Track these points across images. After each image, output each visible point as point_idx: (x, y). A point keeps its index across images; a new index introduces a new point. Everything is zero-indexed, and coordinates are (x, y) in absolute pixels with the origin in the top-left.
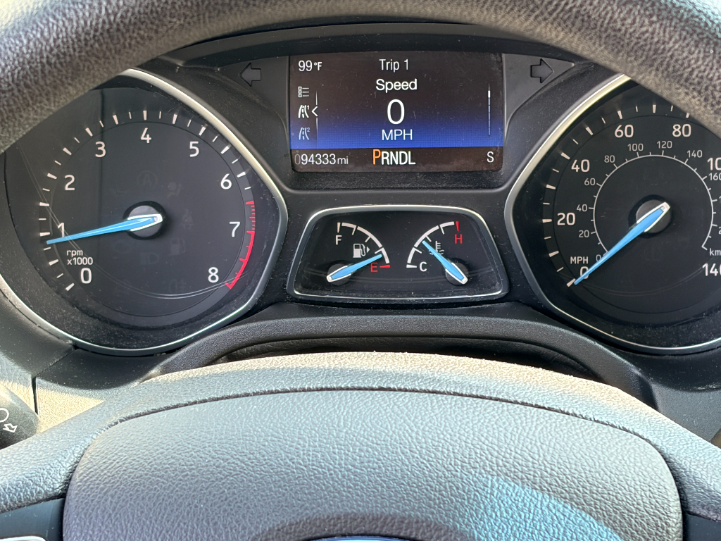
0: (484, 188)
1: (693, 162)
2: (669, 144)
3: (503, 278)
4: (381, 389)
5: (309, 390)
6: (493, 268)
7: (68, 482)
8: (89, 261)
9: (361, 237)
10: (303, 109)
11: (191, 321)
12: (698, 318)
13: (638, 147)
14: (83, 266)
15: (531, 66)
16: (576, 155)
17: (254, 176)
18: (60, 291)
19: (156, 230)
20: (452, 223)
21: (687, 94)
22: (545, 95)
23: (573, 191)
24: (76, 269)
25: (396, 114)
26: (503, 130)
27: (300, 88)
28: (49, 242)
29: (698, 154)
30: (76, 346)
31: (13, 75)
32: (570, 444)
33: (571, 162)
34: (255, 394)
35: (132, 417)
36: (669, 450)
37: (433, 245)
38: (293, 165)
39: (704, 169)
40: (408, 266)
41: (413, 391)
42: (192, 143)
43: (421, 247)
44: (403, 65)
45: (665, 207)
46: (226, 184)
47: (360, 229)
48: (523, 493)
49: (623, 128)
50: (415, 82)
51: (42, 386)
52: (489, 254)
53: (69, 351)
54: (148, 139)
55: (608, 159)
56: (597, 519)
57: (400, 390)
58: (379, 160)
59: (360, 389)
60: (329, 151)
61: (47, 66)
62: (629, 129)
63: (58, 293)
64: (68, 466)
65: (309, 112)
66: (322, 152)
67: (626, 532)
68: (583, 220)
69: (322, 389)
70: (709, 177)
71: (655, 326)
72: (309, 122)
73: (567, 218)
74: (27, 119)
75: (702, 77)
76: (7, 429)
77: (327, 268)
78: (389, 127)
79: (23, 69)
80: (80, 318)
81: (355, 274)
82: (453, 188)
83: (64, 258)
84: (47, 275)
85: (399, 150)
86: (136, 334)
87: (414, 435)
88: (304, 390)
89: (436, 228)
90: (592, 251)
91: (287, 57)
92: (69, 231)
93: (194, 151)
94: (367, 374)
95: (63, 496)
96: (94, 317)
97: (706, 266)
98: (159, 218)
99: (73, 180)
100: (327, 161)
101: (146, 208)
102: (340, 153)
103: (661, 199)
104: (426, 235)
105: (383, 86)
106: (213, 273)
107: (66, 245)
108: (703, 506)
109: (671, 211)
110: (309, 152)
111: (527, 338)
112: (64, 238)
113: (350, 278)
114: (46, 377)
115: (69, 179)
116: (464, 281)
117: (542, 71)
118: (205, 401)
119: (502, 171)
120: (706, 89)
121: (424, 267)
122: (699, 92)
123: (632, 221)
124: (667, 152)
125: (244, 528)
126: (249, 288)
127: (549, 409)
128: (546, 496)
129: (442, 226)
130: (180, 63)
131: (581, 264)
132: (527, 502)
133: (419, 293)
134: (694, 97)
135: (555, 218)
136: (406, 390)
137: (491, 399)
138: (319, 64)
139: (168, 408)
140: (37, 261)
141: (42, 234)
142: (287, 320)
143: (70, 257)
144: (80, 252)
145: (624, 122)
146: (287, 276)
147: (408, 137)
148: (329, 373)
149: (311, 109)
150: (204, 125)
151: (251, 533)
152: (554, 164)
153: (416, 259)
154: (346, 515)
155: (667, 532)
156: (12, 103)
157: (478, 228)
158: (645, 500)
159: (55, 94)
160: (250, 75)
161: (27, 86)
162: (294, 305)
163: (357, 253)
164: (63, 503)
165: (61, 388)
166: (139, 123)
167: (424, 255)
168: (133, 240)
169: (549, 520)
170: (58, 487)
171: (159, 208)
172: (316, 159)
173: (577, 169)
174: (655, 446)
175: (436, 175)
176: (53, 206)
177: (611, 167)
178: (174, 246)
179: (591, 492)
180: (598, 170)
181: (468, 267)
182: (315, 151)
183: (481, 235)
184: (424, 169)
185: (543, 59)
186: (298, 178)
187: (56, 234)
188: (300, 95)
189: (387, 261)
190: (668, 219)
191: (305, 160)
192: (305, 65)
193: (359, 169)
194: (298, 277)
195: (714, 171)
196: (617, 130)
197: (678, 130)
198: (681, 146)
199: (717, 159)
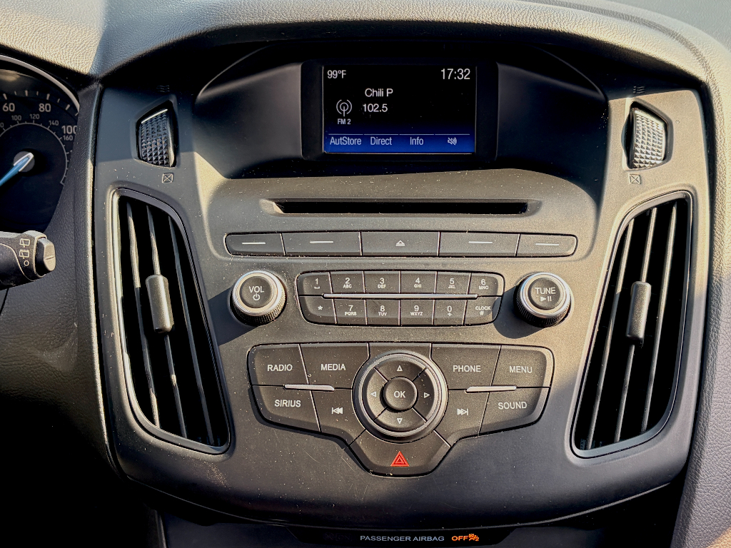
1: (53, 128)
2: (37, 116)
13: (18, 118)
29: (56, 123)
39: (61, 133)
45: (31, 156)
49: (8, 106)
62: (12, 106)
70: (63, 138)
103: (28, 151)
109: (35, 159)
123: (11, 165)
124: (37, 121)
145: (8, 102)
190: (33, 163)
195: (67, 134)
196: (4, 106)
197: (43, 107)
198: (45, 118)
199: (68, 127)
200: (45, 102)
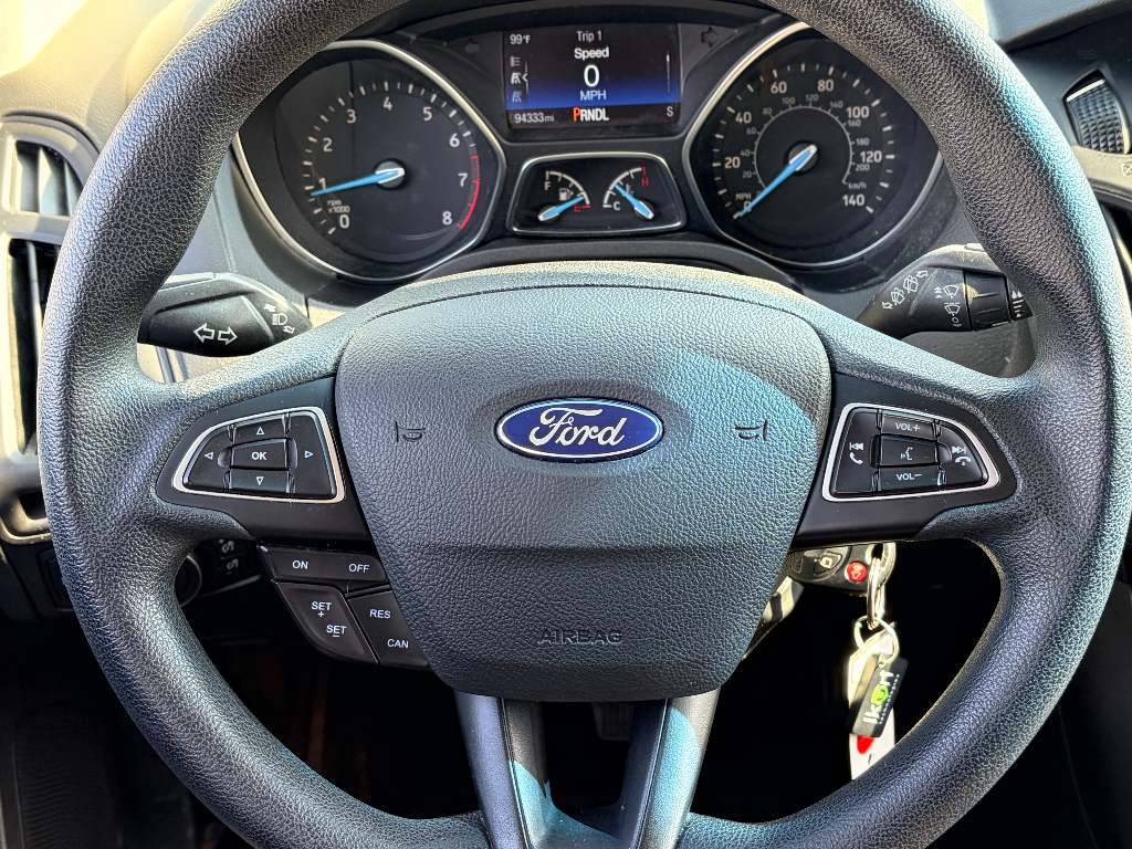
0: (666, 136)
1: (835, 112)
2: (815, 97)
3: (682, 212)
4: (586, 285)
5: (528, 288)
6: (675, 204)
7: (337, 364)
8: (346, 209)
9: (565, 183)
10: (515, 78)
11: (431, 256)
12: (841, 239)
13: (791, 100)
14: (341, 214)
15: (703, 34)
16: (740, 109)
17: (478, 133)
18: (324, 234)
19: (398, 183)
20: (639, 169)
21: (834, 22)
22: (714, 56)
23: (738, 140)
24: (336, 216)
25: (592, 77)
26: (679, 88)
27: (512, 59)
28: (313, 194)
29: (839, 105)
30: (339, 276)
31: (275, 23)
32: (740, 321)
33: (735, 115)
34: (485, 293)
35: (386, 314)
36: (820, 325)
37: (624, 188)
38: (509, 123)
39: (844, 117)
40: (605, 206)
41: (613, 286)
42: (425, 109)
43: (615, 190)
44: (596, 36)
45: (813, 149)
46: (455, 142)
47: (565, 176)
48: (705, 360)
49: (777, 85)
50: (607, 50)
51: (313, 305)
52: (670, 192)
53: (333, 280)
54: (389, 106)
55: (766, 111)
56: (763, 379)
57: (602, 286)
58: (579, 117)
59: (569, 286)
60: (537, 111)
61: (303, 15)
62: (783, 86)
63: (323, 235)
64: (336, 353)
65: (520, 78)
66: (532, 111)
67: (786, 388)
68: (747, 164)
69: (539, 287)
70: (848, 124)
71: (805, 248)
72: (520, 87)
73: (733, 162)
74: (289, 61)
75: (846, 7)
76: (286, 330)
77: (539, 209)
78: (586, 88)
79: (284, 18)
80: (341, 255)
81: (563, 213)
82: (641, 137)
83: (326, 207)
84: (313, 221)
85: (595, 107)
86: (387, 267)
87: (614, 318)
88: (524, 288)
89: (626, 174)
90: (754, 189)
91: (501, 33)
92: (328, 185)
93: (427, 116)
94: (575, 276)
95: (334, 375)
96: (353, 255)
97: (846, 197)
98: (401, 172)
99: (330, 143)
100: (537, 118)
101: (390, 163)
102: (547, 112)
103: (809, 143)
104: (619, 179)
105: (580, 54)
106: (447, 217)
107: (326, 197)
108: (848, 367)
109: (818, 153)
110: (521, 112)
111: (703, 256)
112: (325, 190)
113: (558, 217)
114: (316, 298)
115: (327, 142)
116: (650, 215)
117: (711, 37)
118: (445, 299)
119: (680, 123)
120: (850, 17)
121: (618, 206)
122: (844, 20)
123: (786, 163)
124: (815, 104)
125: (480, 394)
126: (476, 227)
127: (723, 297)
128: (722, 362)
129: (632, 171)
130: (413, 37)
131: (745, 199)
132: (706, 367)
133: (614, 227)
134: (840, 25)
135: (724, 162)
136: (607, 286)
137: (675, 290)
138: (527, 38)
139: (414, 306)
140: (305, 210)
141: (307, 188)
142: (508, 249)
143: (330, 206)
144: (338, 202)
145: (779, 80)
146: (505, 216)
147: (602, 97)
148: (544, 276)
149: (522, 74)
150: (435, 92)
151: (485, 398)
152: (721, 117)
153: (611, 200)
154: (561, 381)
155: (819, 387)
156: (276, 47)
157: (661, 170)
158: (802, 363)
159: (311, 40)
160: (471, 48)
161: (288, 33)
162: (514, 239)
163: (563, 196)
164: (335, 380)
165: (329, 306)
166: (383, 94)
167: (617, 197)
168: (381, 191)
169: (724, 380)
170: (330, 368)
171: (400, 163)
172: (527, 118)
173: (741, 120)
174: (809, 323)
175: (626, 128)
176: (315, 165)
177: (768, 118)
178: (415, 195)
179: (758, 358)
180: (758, 121)
181: (653, 205)
182: (526, 111)
183: (664, 177)
184: (616, 123)
185: (713, 27)
186: (513, 133)
187: (319, 187)
188: (513, 64)
189: (588, 202)
190: (816, 158)
191: (519, 119)
192: (516, 39)
193: (563, 125)
194: (516, 216)
195: (853, 119)
196: (774, 86)
197: (822, 85)
198: (825, 99)
199: (855, 109)
200: (826, 77)
